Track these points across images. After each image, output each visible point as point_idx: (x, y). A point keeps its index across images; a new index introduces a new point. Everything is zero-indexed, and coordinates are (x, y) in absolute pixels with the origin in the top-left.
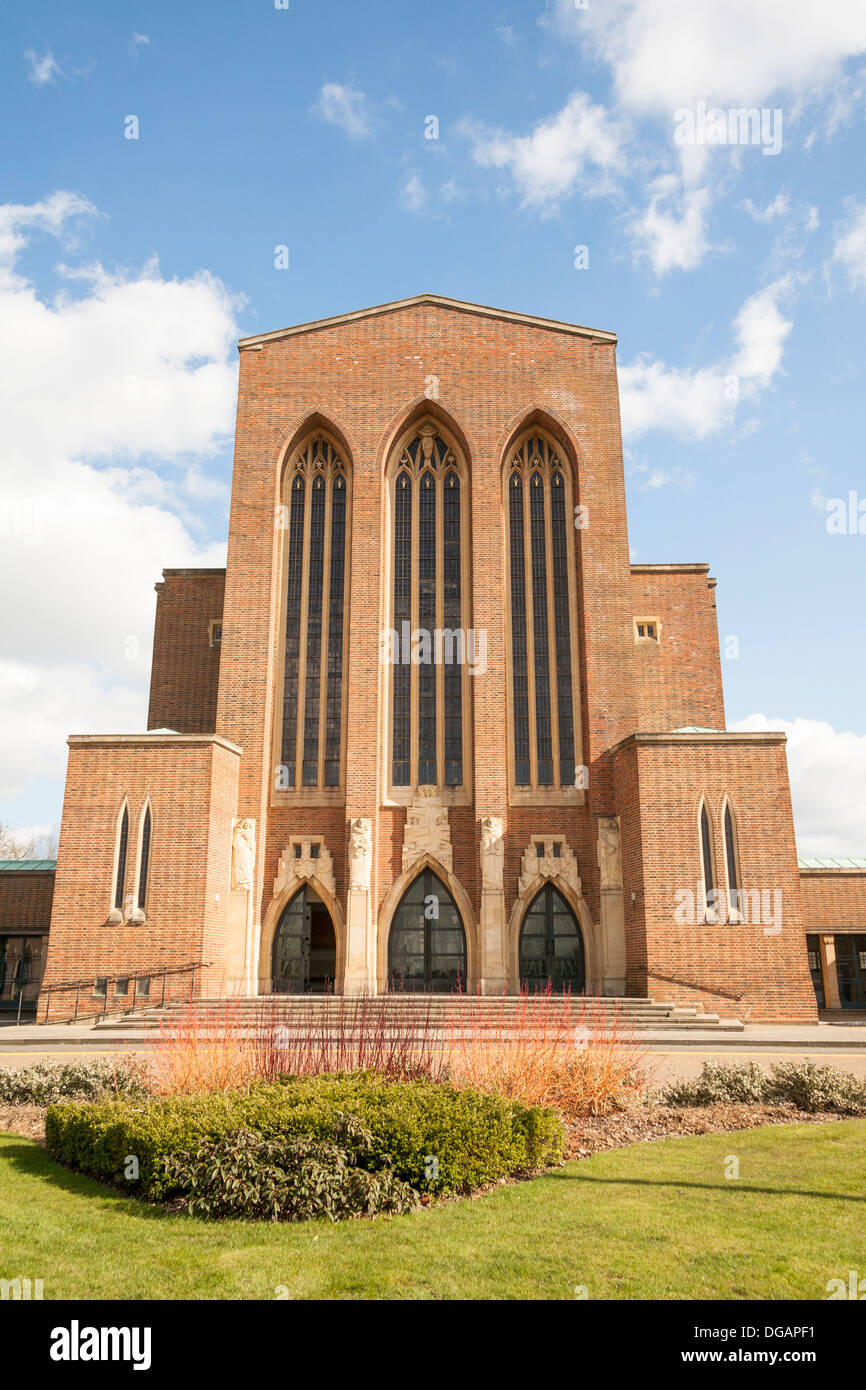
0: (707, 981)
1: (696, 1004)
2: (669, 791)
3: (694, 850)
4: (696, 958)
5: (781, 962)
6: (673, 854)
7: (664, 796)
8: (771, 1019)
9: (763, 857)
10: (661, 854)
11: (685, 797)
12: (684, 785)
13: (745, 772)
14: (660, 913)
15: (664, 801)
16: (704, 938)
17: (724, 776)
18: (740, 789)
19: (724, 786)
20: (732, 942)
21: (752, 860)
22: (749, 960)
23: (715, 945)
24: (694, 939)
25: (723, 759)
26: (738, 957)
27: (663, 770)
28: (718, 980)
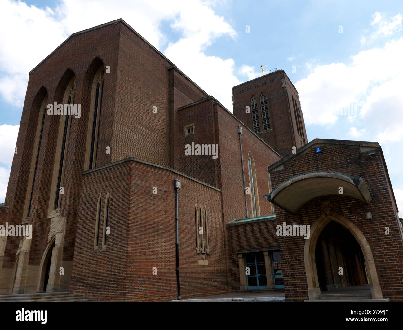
0: (89, 282)
1: (82, 294)
2: (89, 194)
3: (94, 220)
4: (87, 271)
5: (117, 271)
6: (86, 223)
7: (88, 197)
9: (116, 218)
11: (94, 196)
12: (95, 191)
13: (116, 180)
14: (79, 251)
15: (87, 199)
16: (91, 261)
17: (108, 182)
18: (113, 188)
19: (108, 188)
20: (101, 262)
21: (113, 221)
22: (105, 270)
23: (94, 265)
24: (88, 262)
25: (109, 176)
26: (102, 270)
27: (89, 186)
28: (93, 282)
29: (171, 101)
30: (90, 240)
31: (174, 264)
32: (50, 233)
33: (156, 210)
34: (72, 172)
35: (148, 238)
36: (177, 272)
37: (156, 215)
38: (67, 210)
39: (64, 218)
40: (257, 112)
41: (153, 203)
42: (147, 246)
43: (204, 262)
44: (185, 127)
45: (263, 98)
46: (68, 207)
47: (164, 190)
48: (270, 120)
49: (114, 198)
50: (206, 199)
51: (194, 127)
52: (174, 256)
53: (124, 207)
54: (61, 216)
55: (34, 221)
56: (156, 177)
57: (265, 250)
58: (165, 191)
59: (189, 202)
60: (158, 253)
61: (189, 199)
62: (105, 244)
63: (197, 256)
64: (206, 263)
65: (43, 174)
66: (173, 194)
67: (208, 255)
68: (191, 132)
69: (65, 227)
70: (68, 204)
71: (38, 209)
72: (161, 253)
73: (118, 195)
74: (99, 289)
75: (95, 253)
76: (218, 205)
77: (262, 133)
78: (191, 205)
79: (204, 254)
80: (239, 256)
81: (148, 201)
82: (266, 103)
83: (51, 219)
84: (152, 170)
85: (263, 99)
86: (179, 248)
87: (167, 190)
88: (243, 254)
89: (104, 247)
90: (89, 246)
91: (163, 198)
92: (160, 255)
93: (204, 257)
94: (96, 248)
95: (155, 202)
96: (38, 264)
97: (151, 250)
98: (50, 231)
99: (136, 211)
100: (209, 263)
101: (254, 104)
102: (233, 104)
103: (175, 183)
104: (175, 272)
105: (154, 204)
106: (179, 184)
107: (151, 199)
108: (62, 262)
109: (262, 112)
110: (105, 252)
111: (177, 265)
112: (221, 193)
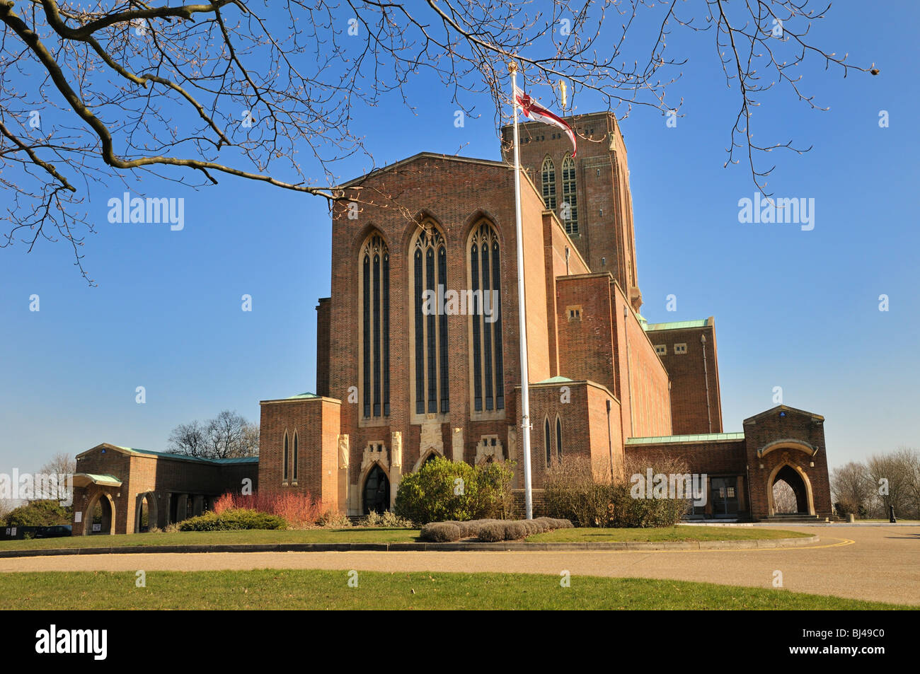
11: (538, 415)
17: (557, 404)
18: (564, 410)
19: (557, 409)
25: (556, 396)
29: (549, 268)
32: (422, 443)
33: (601, 434)
38: (463, 420)
39: (460, 429)
40: (553, 192)
44: (568, 307)
45: (569, 165)
46: (463, 416)
47: (603, 412)
48: (580, 215)
49: (567, 421)
50: (615, 416)
51: (581, 311)
53: (583, 432)
54: (453, 425)
66: (607, 416)
68: (575, 316)
73: (572, 418)
76: (620, 424)
81: (597, 425)
82: (573, 177)
83: (419, 426)
84: (597, 391)
85: (567, 165)
90: (539, 467)
91: (603, 421)
94: (548, 469)
99: (592, 436)
101: (549, 173)
103: (607, 403)
105: (600, 428)
112: (621, 405)
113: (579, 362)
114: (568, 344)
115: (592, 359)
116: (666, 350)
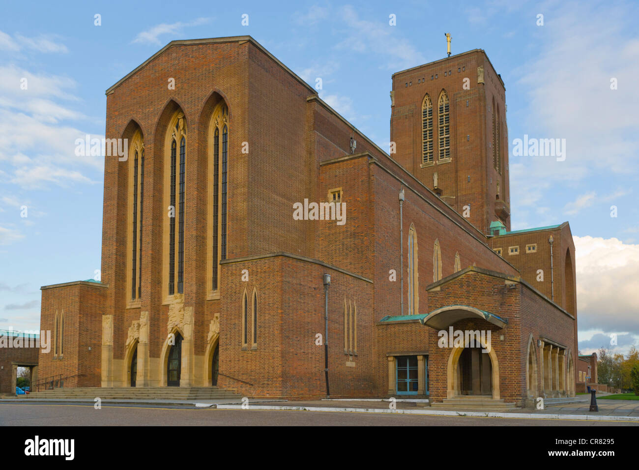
0: (240, 378)
1: (234, 389)
2: (232, 287)
3: (240, 316)
4: (237, 368)
5: (271, 369)
6: (231, 319)
7: (230, 290)
8: (263, 396)
9: (267, 318)
10: (227, 320)
11: (238, 289)
13: (263, 275)
14: (224, 348)
15: (229, 293)
16: (241, 358)
17: (255, 277)
18: (261, 284)
19: (254, 283)
20: (251, 360)
21: (262, 319)
22: (257, 368)
23: (245, 362)
24: (237, 359)
25: (255, 269)
26: (254, 367)
27: (230, 278)
28: (244, 378)
29: (311, 152)
30: (237, 337)
31: (324, 364)
32: (169, 322)
33: (306, 309)
34: (195, 252)
35: (299, 338)
36: (327, 373)
37: (306, 314)
38: (194, 299)
39: (191, 308)
40: (431, 125)
41: (302, 301)
42: (299, 346)
43: (351, 364)
44: (330, 191)
46: (194, 295)
47: (314, 286)
48: (451, 142)
49: (263, 295)
50: (355, 293)
51: (342, 193)
52: (324, 357)
53: (276, 306)
54: (186, 304)
55: (149, 307)
56: (306, 272)
57: (419, 354)
58: (314, 288)
59: (338, 298)
60: (308, 354)
61: (338, 295)
62: (255, 342)
63: (345, 358)
64: (353, 364)
65: (152, 250)
66: (322, 291)
67: (356, 356)
68: (337, 199)
69: (193, 318)
70: (194, 291)
71: (152, 293)
72: (312, 354)
73: (267, 292)
74: (252, 385)
75: (244, 350)
76: (369, 300)
77: (436, 163)
78: (341, 301)
79: (351, 355)
80: (389, 359)
81: (299, 300)
82: (447, 110)
83: (168, 306)
84: (302, 264)
85: (443, 101)
86: (329, 349)
87: (317, 286)
88: (394, 356)
89: (254, 345)
90: (237, 343)
91: (313, 296)
92: (310, 356)
93: (351, 358)
94: (244, 345)
95: (306, 301)
96: (158, 356)
97: (302, 351)
98: (170, 319)
99: (287, 311)
100: (356, 364)
101: (428, 110)
102: (392, 107)
103: (324, 278)
104: (324, 373)
105: (304, 303)
106: (329, 279)
107: (301, 298)
108: (194, 356)
109: (439, 126)
110: (256, 350)
111: (326, 367)
112: (373, 284)
113: (338, 243)
114: (329, 227)
115: (349, 240)
116: (519, 250)
